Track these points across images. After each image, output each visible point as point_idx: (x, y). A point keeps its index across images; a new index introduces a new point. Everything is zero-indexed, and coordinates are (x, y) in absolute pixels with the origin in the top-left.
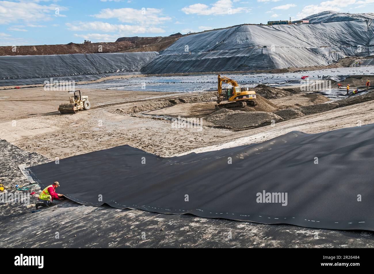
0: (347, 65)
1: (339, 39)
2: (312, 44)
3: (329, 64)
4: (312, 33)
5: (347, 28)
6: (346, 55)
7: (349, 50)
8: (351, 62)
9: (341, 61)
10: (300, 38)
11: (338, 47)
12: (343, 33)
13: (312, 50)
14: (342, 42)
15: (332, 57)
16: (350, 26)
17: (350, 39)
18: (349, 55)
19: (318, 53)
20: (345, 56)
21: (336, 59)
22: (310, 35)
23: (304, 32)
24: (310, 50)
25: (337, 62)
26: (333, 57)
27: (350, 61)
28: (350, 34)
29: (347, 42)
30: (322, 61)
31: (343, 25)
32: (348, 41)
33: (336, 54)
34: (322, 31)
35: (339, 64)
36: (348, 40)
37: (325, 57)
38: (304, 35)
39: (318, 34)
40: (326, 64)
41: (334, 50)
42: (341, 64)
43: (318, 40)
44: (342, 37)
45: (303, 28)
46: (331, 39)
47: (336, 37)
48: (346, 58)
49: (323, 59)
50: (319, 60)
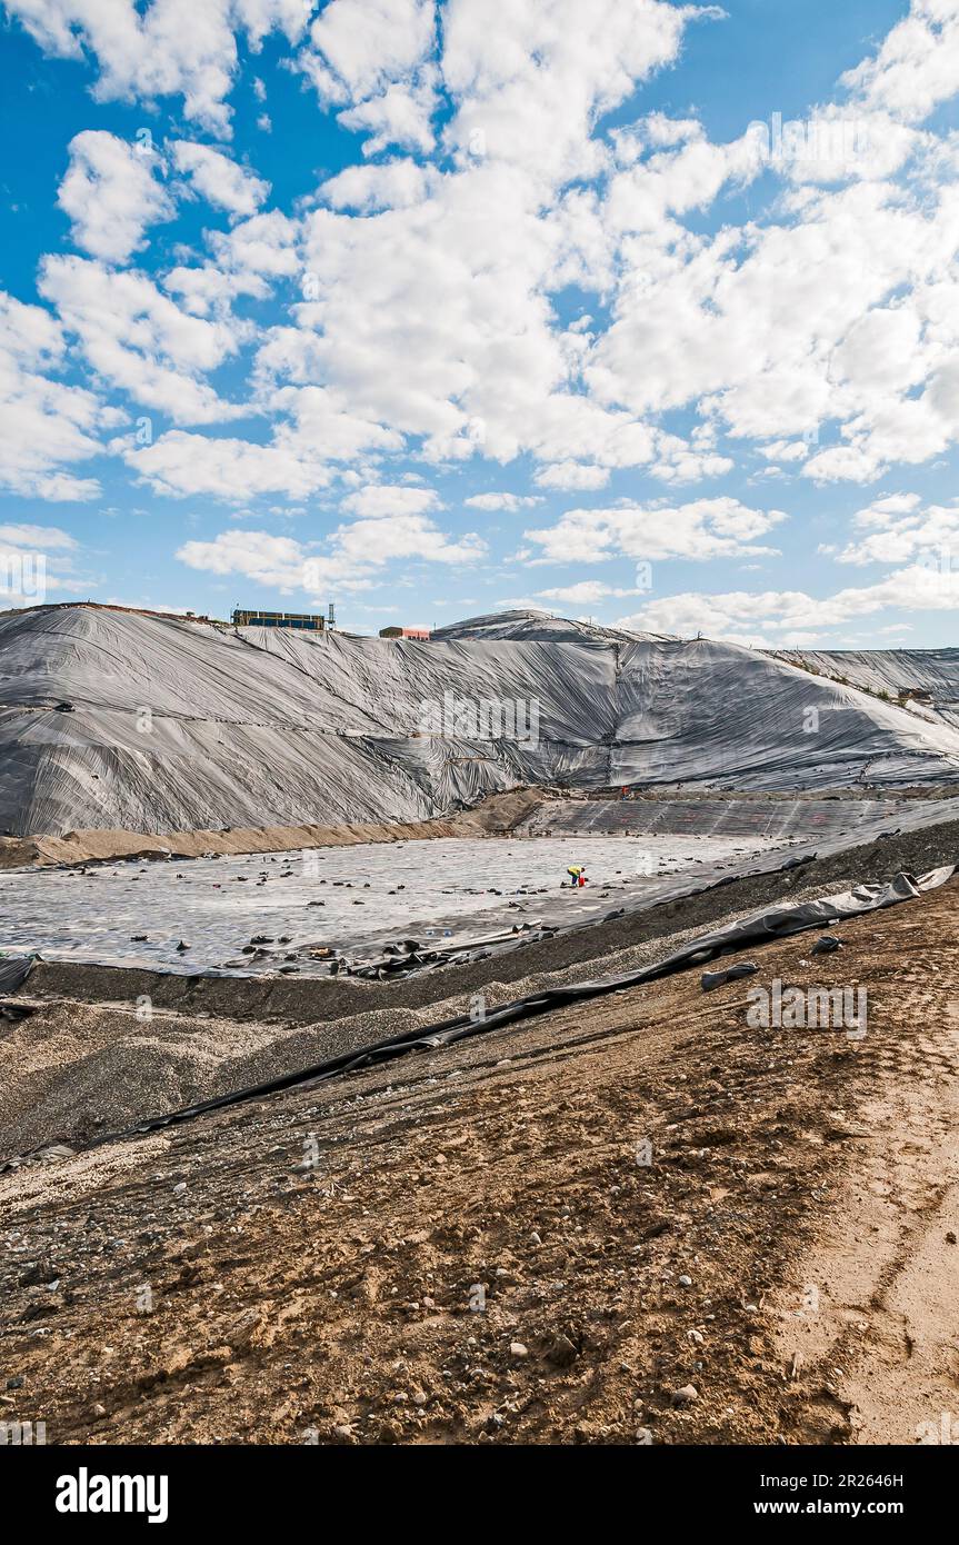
0: (506, 824)
2: (387, 721)
3: (431, 814)
4: (404, 674)
5: (544, 667)
6: (519, 778)
7: (535, 758)
8: (526, 809)
9: (487, 805)
10: (339, 689)
11: (493, 742)
12: (525, 686)
13: (370, 745)
15: (455, 783)
16: (555, 661)
18: (533, 778)
19: (390, 762)
20: (510, 783)
21: (472, 795)
22: (390, 681)
23: (372, 667)
24: (358, 743)
25: (469, 808)
26: (461, 783)
27: (525, 805)
28: (551, 691)
30: (400, 799)
31: (529, 654)
33: (477, 770)
34: (445, 670)
35: (471, 818)
37: (419, 783)
38: (366, 679)
39: (426, 682)
40: (414, 812)
41: (471, 753)
42: (482, 817)
45: (371, 650)
48: (514, 790)
49: (408, 788)
50: (389, 793)
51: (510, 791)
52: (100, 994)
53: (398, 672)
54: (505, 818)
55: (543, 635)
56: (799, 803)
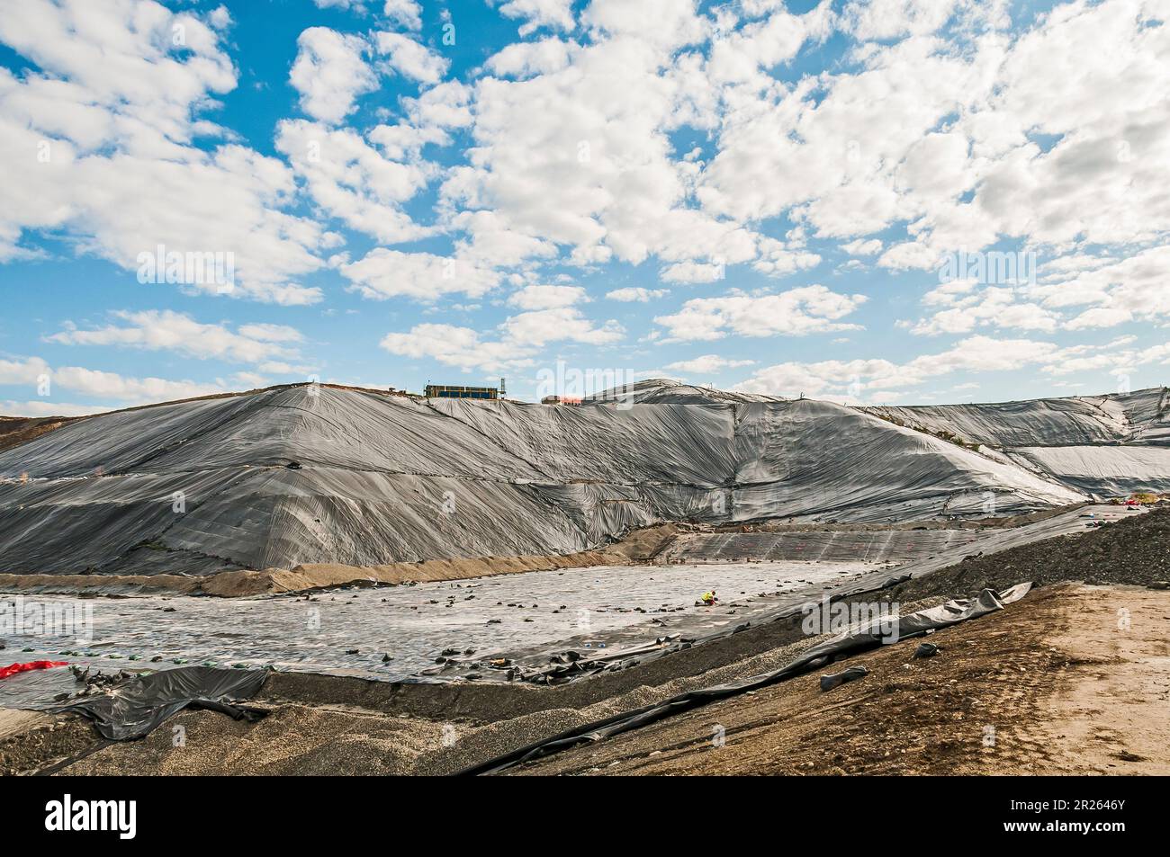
0: (647, 554)
1: (646, 460)
2: (548, 471)
3: (586, 546)
4: (561, 434)
5: (675, 425)
6: (657, 515)
7: (670, 499)
8: (663, 542)
9: (632, 538)
10: (510, 445)
11: (635, 486)
12: (660, 440)
13: (535, 490)
14: (652, 468)
15: (605, 521)
16: (684, 419)
17: (678, 459)
18: (668, 516)
19: (552, 504)
20: (650, 520)
21: (619, 530)
22: (551, 439)
23: (536, 428)
24: (526, 489)
25: (617, 541)
26: (609, 521)
27: (662, 538)
28: (682, 445)
29: (669, 470)
30: (560, 534)
31: (662, 414)
32: (673, 467)
33: (622, 509)
34: (595, 429)
35: (619, 549)
36: (672, 462)
37: (575, 521)
38: (531, 438)
39: (580, 439)
40: (571, 545)
41: (617, 496)
42: (627, 548)
43: (573, 457)
44: (655, 452)
45: (535, 414)
46: (617, 455)
47: (636, 452)
48: (654, 526)
49: (567, 526)
50: (551, 530)
51: (650, 527)
52: (320, 699)
53: (557, 432)
54: (647, 549)
55: (673, 398)
56: (892, 533)
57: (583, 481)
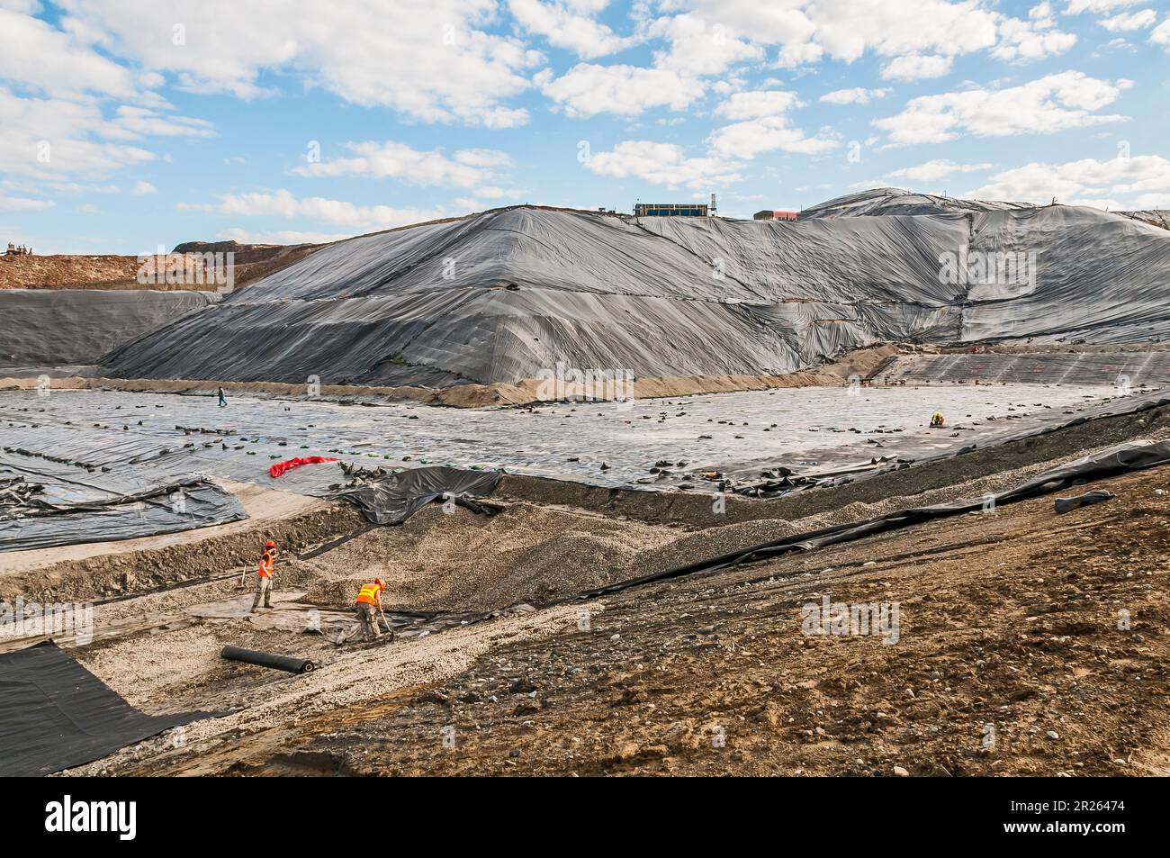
0: (864, 376)
1: (866, 277)
2: (760, 290)
3: (798, 367)
4: (774, 251)
5: (901, 238)
6: (877, 335)
7: (891, 318)
8: (883, 362)
9: (847, 359)
11: (853, 305)
12: (882, 255)
13: (746, 310)
14: (873, 285)
15: (819, 341)
16: (910, 231)
17: (903, 275)
18: (888, 336)
19: (763, 324)
20: (868, 340)
21: (834, 351)
22: (763, 257)
23: (748, 245)
24: (737, 309)
25: (832, 362)
26: (824, 341)
27: (881, 359)
28: (907, 259)
29: (891, 288)
30: (772, 354)
31: (886, 228)
32: (895, 284)
33: (838, 329)
34: (811, 245)
35: (833, 370)
36: (896, 279)
37: (788, 341)
38: (742, 256)
39: (794, 256)
40: (784, 365)
41: (833, 315)
42: (843, 369)
43: (786, 275)
44: (878, 269)
45: (747, 231)
46: (834, 272)
47: (855, 269)
48: (872, 346)
49: (778, 345)
50: (762, 349)
51: (867, 347)
53: (769, 248)
57: (797, 300)
